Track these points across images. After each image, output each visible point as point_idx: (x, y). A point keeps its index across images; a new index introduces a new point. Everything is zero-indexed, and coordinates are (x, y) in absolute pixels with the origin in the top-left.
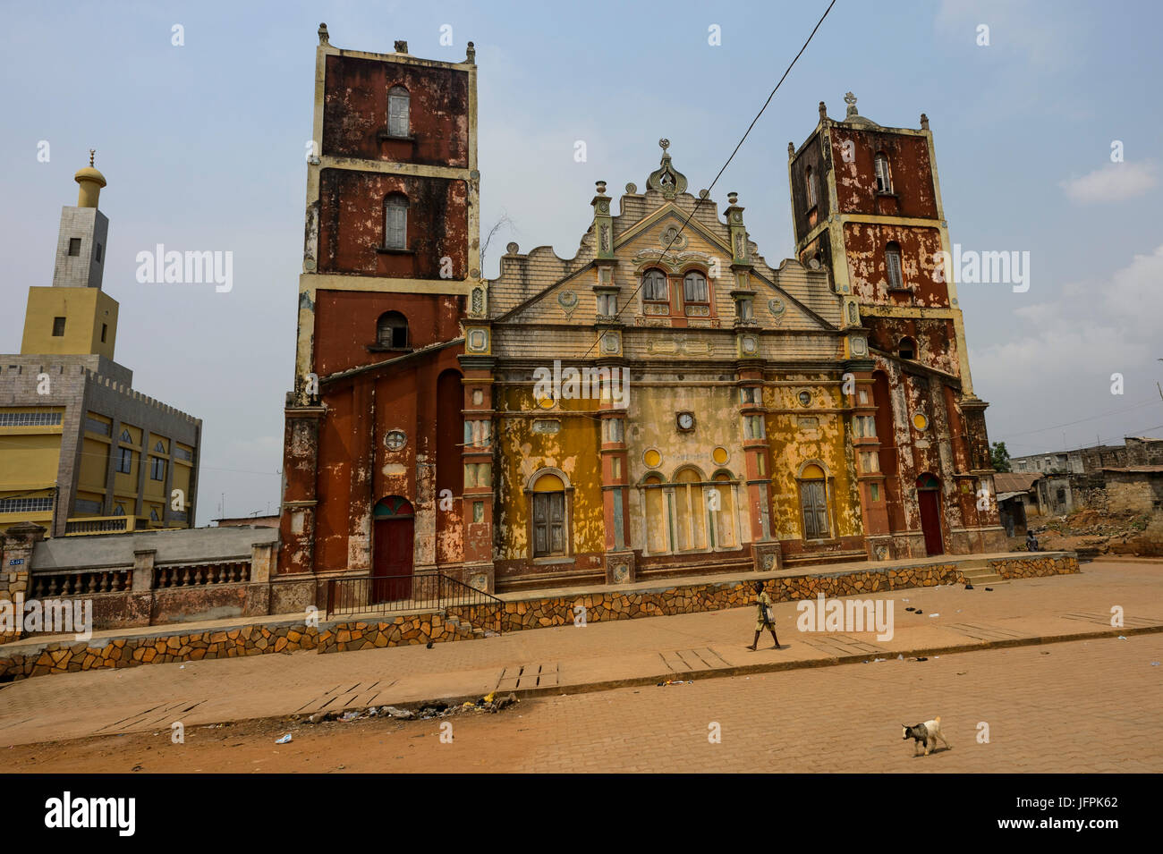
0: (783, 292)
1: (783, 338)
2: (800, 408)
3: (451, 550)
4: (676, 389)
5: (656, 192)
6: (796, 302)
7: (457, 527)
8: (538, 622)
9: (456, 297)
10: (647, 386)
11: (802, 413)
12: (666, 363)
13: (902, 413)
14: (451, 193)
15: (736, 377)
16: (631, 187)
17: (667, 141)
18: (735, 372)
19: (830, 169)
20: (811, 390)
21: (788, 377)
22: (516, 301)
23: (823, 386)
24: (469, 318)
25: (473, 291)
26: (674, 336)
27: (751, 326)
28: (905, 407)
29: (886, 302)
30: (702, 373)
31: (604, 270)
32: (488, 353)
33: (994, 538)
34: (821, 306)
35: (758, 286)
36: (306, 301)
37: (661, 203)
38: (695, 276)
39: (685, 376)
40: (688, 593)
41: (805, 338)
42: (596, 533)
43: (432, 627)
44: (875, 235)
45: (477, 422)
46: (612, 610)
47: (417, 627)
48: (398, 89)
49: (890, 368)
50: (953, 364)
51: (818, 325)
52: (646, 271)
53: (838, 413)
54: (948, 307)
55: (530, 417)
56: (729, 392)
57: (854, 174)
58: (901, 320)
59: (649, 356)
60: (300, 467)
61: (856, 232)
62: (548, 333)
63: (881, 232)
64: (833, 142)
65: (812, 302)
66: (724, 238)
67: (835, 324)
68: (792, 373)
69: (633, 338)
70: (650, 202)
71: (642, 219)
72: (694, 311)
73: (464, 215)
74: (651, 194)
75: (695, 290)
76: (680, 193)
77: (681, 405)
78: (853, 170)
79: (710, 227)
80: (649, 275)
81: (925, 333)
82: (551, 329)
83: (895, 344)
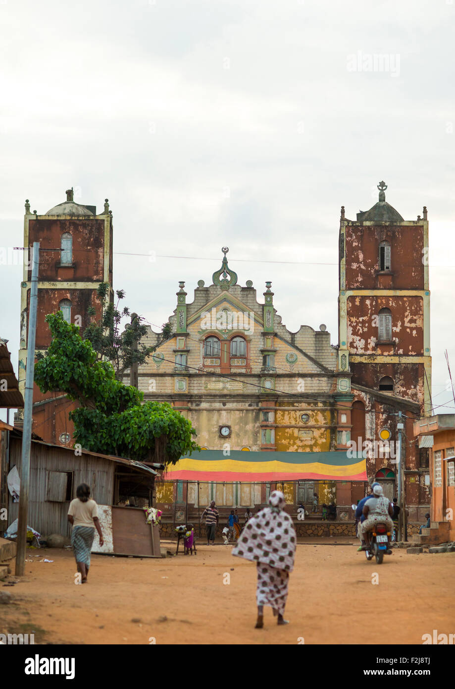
0: (297, 348)
1: (294, 379)
2: (301, 424)
4: (220, 411)
5: (216, 285)
6: (306, 355)
10: (203, 410)
11: (301, 428)
12: (215, 396)
13: (371, 429)
14: (94, 297)
15: (260, 404)
16: (201, 283)
17: (227, 248)
18: (259, 402)
19: (342, 258)
20: (310, 413)
21: (295, 404)
23: (318, 410)
26: (222, 379)
27: (271, 372)
28: (374, 425)
29: (374, 352)
30: (237, 402)
31: (180, 339)
34: (323, 357)
35: (279, 345)
36: (22, 365)
37: (218, 293)
38: (238, 339)
41: (310, 379)
42: (169, 493)
44: (371, 304)
48: (67, 234)
49: (365, 397)
50: (419, 395)
51: (320, 370)
52: (207, 338)
53: (326, 428)
54: (422, 355)
56: (254, 414)
57: (361, 260)
58: (384, 365)
59: (205, 391)
61: (357, 303)
62: (146, 378)
63: (377, 302)
64: (347, 237)
65: (317, 354)
66: (259, 313)
67: (332, 369)
68: (298, 402)
69: (195, 381)
70: (212, 292)
71: (206, 304)
72: (236, 362)
73: (101, 310)
74: (215, 287)
75: (238, 348)
76: (231, 284)
77: (223, 422)
78: (361, 257)
79: (250, 307)
80: (208, 340)
81: (401, 374)
82: (148, 376)
83: (376, 382)
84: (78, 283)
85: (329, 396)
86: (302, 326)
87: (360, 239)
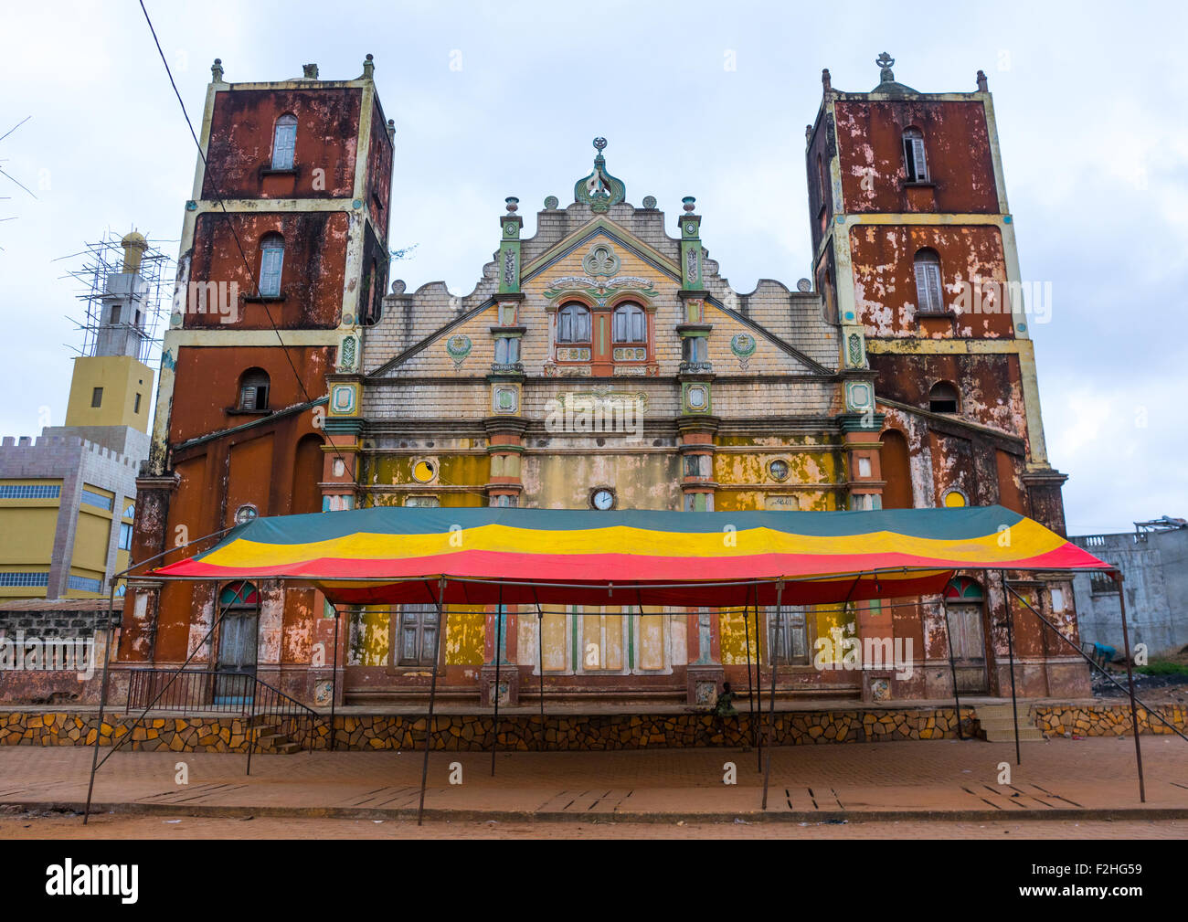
0: (754, 325)
1: (750, 387)
2: (770, 483)
3: (299, 649)
4: (592, 457)
5: (582, 204)
6: (772, 338)
7: (307, 622)
8: (369, 742)
9: (324, 349)
10: (554, 454)
11: (772, 490)
13: (926, 489)
14: (331, 227)
15: (678, 440)
16: (551, 201)
17: (604, 140)
18: (677, 435)
19: (833, 155)
20: (788, 458)
21: (755, 440)
22: (396, 349)
23: (807, 452)
24: (337, 372)
25: (345, 341)
26: (594, 388)
27: (702, 371)
28: (931, 481)
29: (913, 333)
31: (506, 307)
32: (355, 415)
33: (1068, 675)
34: (810, 342)
35: (713, 316)
36: (168, 360)
37: (587, 218)
38: (629, 309)
39: (606, 441)
40: (564, 725)
41: (784, 386)
42: (475, 640)
43: (231, 735)
44: (898, 241)
45: (337, 497)
46: (461, 737)
47: (215, 732)
48: (288, 117)
49: (907, 422)
50: (1017, 418)
51: (805, 368)
52: (564, 306)
53: (827, 491)
54: (1012, 337)
55: (402, 493)
56: (667, 461)
57: (869, 160)
58: (936, 357)
60: (147, 544)
61: (871, 239)
62: (432, 388)
63: (909, 236)
64: (839, 120)
65: (797, 336)
66: (672, 256)
67: (830, 366)
68: (760, 435)
69: (538, 392)
70: (573, 218)
71: (561, 241)
72: (624, 354)
73: (343, 252)
74: (579, 208)
75: (629, 327)
76: (614, 203)
77: (599, 478)
78: (869, 155)
79: (653, 245)
80: (566, 310)
81: (973, 375)
82: (435, 384)
83: (923, 392)
84: (298, 201)
85: (829, 421)
86: (762, 281)
87: (864, 123)
